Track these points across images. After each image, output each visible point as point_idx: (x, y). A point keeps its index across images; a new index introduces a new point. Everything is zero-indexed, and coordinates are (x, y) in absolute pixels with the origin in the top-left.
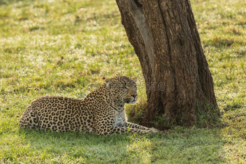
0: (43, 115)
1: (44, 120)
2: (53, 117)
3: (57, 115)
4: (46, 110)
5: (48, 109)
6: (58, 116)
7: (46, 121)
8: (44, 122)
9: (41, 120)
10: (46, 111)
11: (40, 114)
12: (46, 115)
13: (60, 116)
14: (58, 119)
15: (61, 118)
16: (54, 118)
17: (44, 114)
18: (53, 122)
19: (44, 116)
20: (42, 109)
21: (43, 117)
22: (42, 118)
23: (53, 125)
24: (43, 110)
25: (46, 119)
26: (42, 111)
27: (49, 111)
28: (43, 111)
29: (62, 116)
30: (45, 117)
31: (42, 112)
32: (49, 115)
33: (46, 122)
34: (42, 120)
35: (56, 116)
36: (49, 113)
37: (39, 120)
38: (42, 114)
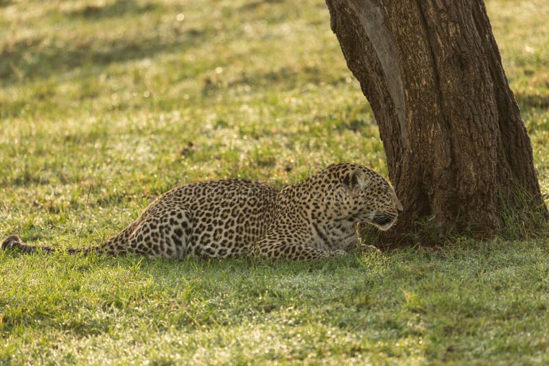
0: (202, 208)
3: (231, 205)
4: (210, 197)
5: (215, 196)
6: (231, 209)
8: (204, 220)
10: (209, 200)
13: (236, 207)
14: (230, 214)
15: (235, 213)
16: (224, 211)
17: (206, 206)
18: (220, 221)
20: (202, 197)
23: (218, 227)
24: (204, 199)
26: (200, 201)
27: (216, 199)
28: (202, 201)
31: (201, 204)
33: (207, 220)
35: (228, 208)
38: (200, 207)
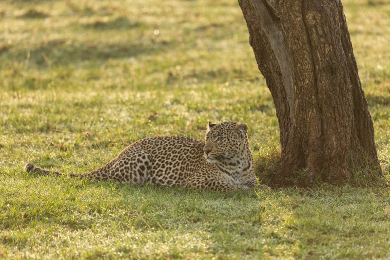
0: (159, 153)
1: (160, 158)
2: (172, 155)
3: (179, 153)
4: (165, 147)
5: (169, 146)
6: (179, 155)
7: (162, 160)
8: (160, 160)
9: (156, 159)
10: (165, 149)
11: (156, 153)
12: (164, 153)
13: (182, 155)
14: (177, 159)
15: (181, 158)
16: (174, 156)
17: (162, 152)
18: (170, 162)
19: (161, 154)
20: (159, 146)
21: (159, 155)
22: (157, 157)
23: (169, 166)
24: (161, 147)
25: (163, 158)
26: (158, 148)
27: (169, 148)
29: (184, 155)
30: (162, 156)
31: (159, 150)
32: (168, 153)
34: (158, 158)
35: (177, 154)
36: (169, 151)
37: (154, 158)
